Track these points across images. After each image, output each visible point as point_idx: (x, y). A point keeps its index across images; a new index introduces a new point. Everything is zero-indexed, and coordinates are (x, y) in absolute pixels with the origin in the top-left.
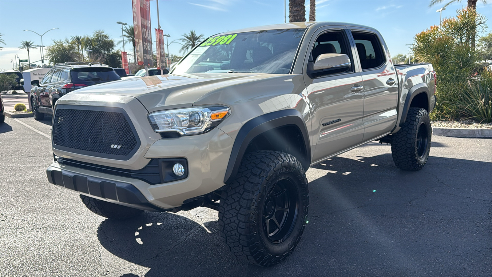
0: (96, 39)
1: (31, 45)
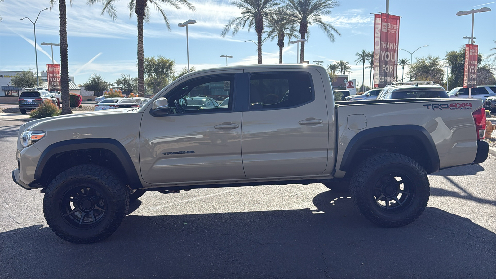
0: (462, 54)
1: (406, 62)
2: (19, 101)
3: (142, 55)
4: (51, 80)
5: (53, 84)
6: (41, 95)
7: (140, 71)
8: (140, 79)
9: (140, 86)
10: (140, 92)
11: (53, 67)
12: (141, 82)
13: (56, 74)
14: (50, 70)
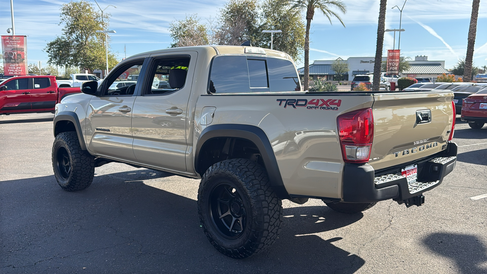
2: (352, 84)
3: (473, 35)
4: (390, 65)
5: (392, 69)
6: (370, 80)
7: (468, 53)
8: (468, 62)
9: (466, 70)
10: (465, 77)
11: (394, 52)
12: (468, 65)
13: (395, 59)
14: (390, 55)
